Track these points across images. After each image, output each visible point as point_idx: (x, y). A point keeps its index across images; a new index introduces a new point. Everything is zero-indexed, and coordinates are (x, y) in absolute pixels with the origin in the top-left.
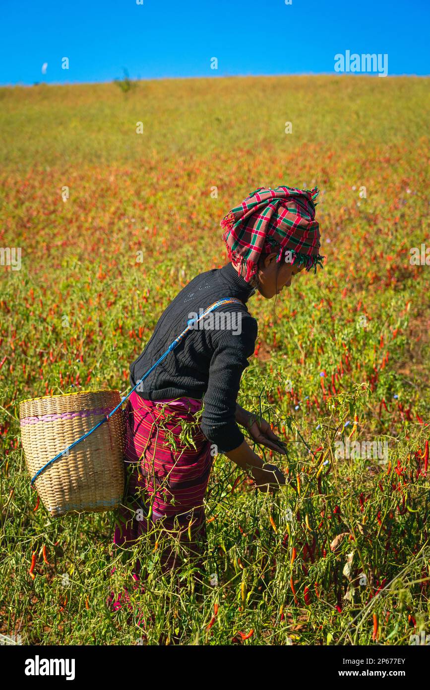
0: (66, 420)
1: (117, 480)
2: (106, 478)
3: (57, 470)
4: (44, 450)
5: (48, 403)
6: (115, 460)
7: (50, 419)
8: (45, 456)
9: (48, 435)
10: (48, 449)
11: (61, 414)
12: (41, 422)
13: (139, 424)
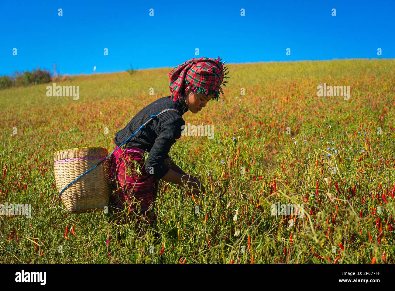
0: (81, 161)
1: (106, 194)
2: (101, 193)
3: (74, 187)
4: (68, 177)
5: (72, 153)
6: (106, 184)
7: (72, 160)
8: (68, 180)
9: (71, 169)
10: (70, 176)
11: (78, 158)
12: (67, 162)
13: (119, 165)
